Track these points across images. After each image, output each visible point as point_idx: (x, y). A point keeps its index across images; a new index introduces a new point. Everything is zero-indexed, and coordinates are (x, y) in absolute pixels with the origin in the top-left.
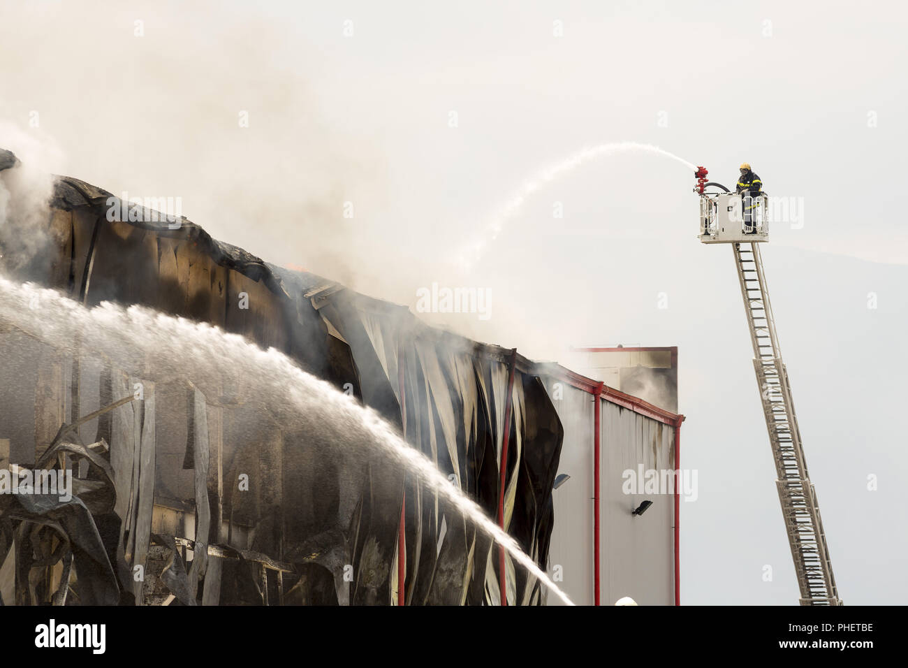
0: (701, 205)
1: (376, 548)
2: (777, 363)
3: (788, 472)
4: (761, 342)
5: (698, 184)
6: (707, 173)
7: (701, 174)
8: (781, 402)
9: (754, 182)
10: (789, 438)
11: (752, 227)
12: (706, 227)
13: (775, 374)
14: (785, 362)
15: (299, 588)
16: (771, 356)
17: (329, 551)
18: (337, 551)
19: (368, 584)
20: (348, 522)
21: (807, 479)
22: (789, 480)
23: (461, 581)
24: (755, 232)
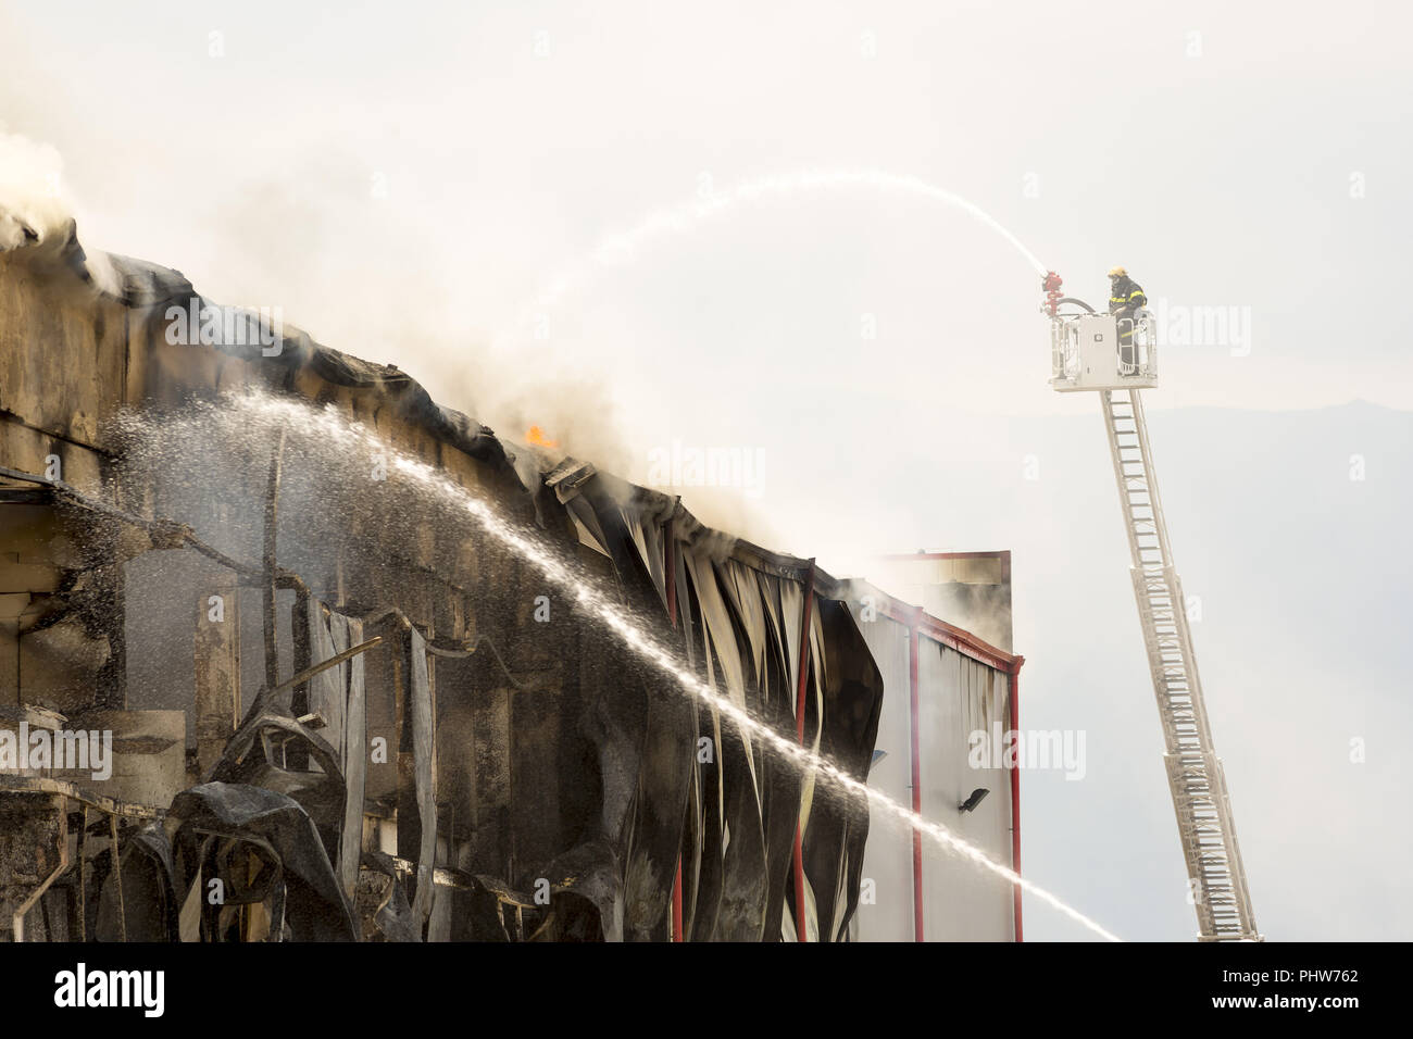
0: (1054, 334)
1: (648, 868)
2: (1167, 574)
3: (1182, 741)
4: (1143, 541)
5: (1047, 300)
6: (1061, 283)
7: (1052, 284)
8: (1173, 633)
9: (1133, 295)
10: (1184, 689)
11: (1133, 365)
12: (1062, 366)
13: (1164, 591)
14: (1181, 571)
15: (544, 932)
16: (1158, 563)
17: (591, 874)
18: (604, 873)
19: (637, 924)
20: (618, 828)
21: (1212, 752)
22: (1184, 753)
23: (757, 917)
24: (1136, 373)
